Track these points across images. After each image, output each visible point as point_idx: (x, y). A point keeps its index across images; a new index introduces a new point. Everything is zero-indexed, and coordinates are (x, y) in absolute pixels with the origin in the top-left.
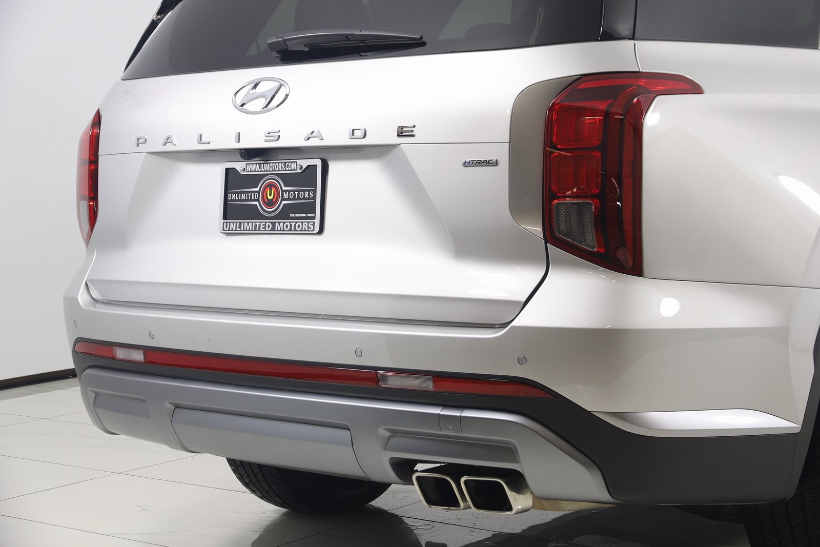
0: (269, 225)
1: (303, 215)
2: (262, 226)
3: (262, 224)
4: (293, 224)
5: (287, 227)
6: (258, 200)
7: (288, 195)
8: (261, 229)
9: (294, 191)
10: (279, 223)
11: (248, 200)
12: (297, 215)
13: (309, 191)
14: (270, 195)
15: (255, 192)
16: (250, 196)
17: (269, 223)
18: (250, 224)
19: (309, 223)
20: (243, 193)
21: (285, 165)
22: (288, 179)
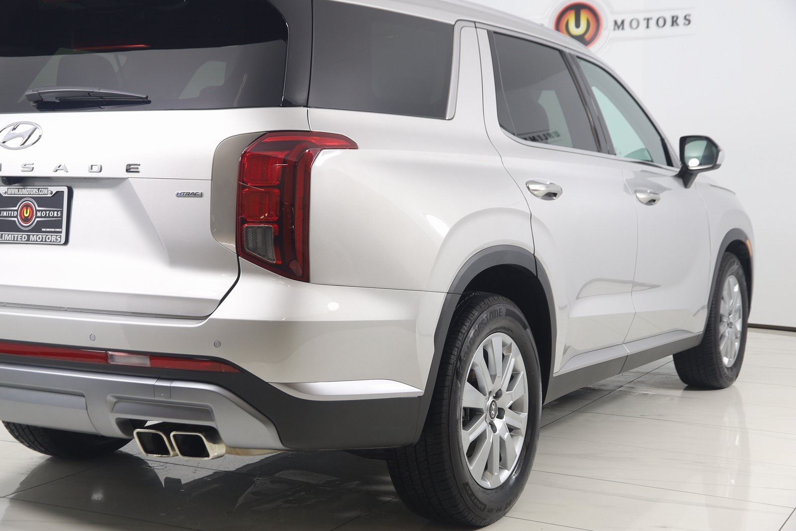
0: (25, 238)
1: (52, 230)
2: (19, 238)
3: (19, 235)
4: (44, 236)
5: (39, 238)
6: (16, 217)
7: (41, 213)
8: (19, 240)
9: (46, 211)
10: (33, 235)
11: (8, 217)
12: (48, 230)
13: (58, 211)
14: (27, 213)
17: (25, 235)
18: (10, 235)
19: (57, 236)
20: (5, 211)
21: (38, 190)
22: (41, 201)
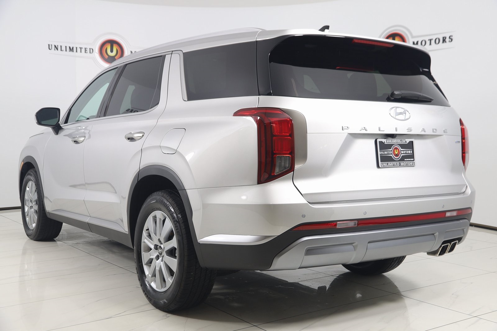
0: (398, 164)
1: (410, 159)
2: (396, 164)
4: (407, 163)
5: (405, 164)
6: (392, 154)
7: (404, 152)
9: (405, 151)
10: (402, 163)
11: (388, 154)
12: (407, 160)
13: (411, 151)
14: (396, 152)
15: (390, 151)
16: (389, 152)
18: (391, 163)
19: (412, 162)
20: (386, 151)
21: (401, 141)
22: (403, 146)
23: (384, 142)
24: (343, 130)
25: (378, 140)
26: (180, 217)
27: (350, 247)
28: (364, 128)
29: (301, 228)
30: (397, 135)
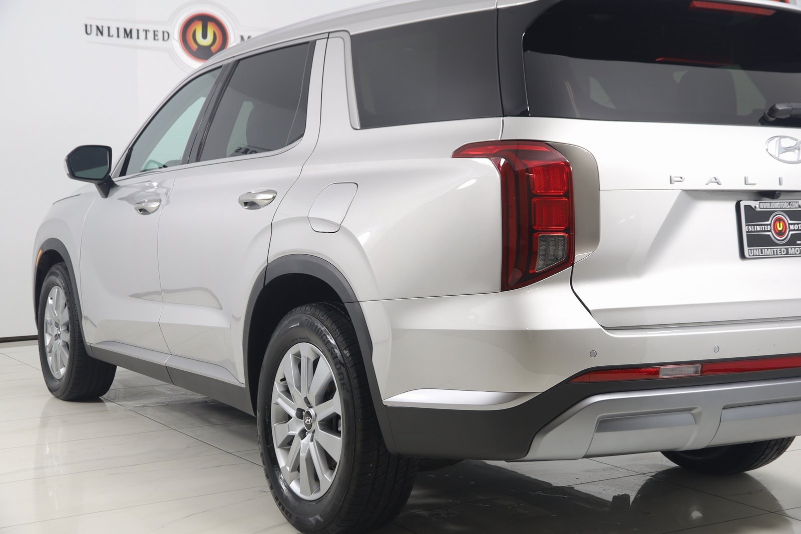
3: (778, 249)
6: (771, 231)
7: (795, 227)
9: (797, 224)
10: (791, 248)
11: (765, 231)
14: (780, 227)
15: (768, 225)
16: (766, 228)
18: (770, 250)
21: (789, 204)
22: (791, 215)
23: (755, 207)
24: (671, 183)
25: (743, 204)
26: (348, 355)
27: (687, 416)
28: (715, 178)
29: (586, 378)
30: (782, 193)
